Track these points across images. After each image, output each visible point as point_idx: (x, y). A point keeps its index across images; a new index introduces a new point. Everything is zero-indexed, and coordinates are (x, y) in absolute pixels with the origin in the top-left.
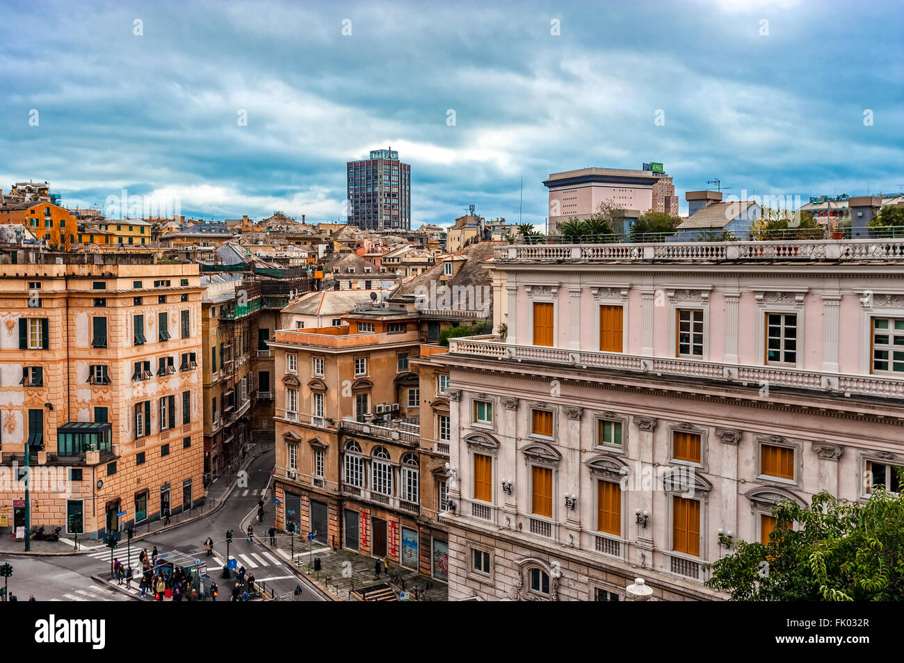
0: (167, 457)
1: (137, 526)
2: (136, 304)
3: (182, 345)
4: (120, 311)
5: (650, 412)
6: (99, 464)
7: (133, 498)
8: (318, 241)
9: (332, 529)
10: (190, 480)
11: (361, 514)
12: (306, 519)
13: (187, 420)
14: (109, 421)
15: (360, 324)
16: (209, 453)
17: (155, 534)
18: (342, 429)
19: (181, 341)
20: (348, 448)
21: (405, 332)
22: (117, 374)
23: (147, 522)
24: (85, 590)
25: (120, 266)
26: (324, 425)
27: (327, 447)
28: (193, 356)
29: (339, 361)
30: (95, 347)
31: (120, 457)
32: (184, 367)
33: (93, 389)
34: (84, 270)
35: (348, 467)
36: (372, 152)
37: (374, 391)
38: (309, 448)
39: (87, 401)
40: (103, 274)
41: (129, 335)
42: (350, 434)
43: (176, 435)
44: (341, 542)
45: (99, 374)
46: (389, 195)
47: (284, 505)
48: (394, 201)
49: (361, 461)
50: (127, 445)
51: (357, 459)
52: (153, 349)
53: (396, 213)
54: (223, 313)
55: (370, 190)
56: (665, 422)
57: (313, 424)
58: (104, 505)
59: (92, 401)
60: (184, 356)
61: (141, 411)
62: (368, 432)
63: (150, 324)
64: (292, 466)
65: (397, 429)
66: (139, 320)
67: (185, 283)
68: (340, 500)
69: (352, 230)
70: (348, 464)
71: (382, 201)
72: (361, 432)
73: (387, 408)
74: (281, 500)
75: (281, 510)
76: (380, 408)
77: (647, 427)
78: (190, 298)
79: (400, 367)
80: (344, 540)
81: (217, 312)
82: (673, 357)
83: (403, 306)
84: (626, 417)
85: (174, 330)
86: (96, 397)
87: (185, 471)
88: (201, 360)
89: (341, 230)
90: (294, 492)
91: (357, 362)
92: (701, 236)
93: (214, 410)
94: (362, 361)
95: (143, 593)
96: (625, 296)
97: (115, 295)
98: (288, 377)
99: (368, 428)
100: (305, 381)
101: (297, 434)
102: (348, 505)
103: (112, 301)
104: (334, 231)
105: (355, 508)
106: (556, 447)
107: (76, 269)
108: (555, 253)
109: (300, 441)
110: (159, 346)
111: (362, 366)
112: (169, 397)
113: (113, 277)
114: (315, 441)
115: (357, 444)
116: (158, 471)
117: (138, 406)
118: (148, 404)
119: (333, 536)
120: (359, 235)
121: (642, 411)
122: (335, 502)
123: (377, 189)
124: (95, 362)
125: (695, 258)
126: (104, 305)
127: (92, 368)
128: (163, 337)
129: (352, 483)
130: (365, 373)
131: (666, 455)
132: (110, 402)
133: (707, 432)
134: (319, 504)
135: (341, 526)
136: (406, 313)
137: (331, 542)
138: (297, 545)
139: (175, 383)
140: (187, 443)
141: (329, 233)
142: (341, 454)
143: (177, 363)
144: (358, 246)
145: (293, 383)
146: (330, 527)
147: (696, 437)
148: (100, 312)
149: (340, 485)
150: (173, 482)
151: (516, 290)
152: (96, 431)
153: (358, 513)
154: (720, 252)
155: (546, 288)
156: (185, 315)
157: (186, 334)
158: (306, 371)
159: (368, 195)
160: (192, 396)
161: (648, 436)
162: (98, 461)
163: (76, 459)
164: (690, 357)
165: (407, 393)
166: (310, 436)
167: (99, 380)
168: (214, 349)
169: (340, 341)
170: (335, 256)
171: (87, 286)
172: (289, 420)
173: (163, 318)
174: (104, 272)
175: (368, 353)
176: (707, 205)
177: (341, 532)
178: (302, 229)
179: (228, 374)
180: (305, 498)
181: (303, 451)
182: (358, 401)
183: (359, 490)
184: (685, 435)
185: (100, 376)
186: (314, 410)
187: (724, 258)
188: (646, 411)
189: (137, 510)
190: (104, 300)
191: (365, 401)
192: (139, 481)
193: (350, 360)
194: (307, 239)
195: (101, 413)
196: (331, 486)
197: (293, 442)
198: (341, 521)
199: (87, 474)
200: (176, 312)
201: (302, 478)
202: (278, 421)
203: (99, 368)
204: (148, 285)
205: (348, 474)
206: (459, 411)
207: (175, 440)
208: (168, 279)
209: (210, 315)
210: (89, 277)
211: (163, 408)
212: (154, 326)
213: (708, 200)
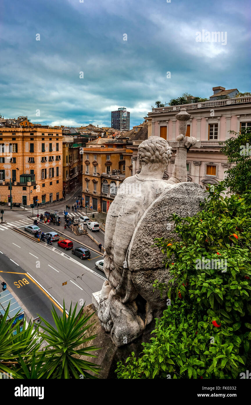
0: (52, 185)
1: (42, 204)
2: (42, 140)
3: (56, 153)
4: (37, 142)
5: (199, 159)
6: (31, 186)
7: (41, 197)
8: (102, 132)
9: (99, 206)
10: (58, 193)
11: (107, 202)
12: (91, 204)
13: (58, 175)
14: (34, 174)
15: (109, 145)
16: (65, 187)
17: (47, 207)
18: (102, 176)
19: (56, 152)
20: (104, 182)
21: (123, 148)
22: (36, 160)
23: (45, 204)
24: (25, 219)
25: (38, 128)
26: (96, 175)
27: (97, 182)
28: (60, 156)
29: (101, 156)
30: (31, 152)
31: (37, 184)
32: (57, 160)
33: (30, 165)
34: (28, 130)
35: (104, 188)
36: (119, 109)
37: (112, 165)
38: (92, 182)
39: (28, 168)
40: (33, 131)
41: (40, 148)
42: (104, 178)
43: (54, 180)
44: (101, 210)
45: (32, 160)
46: (123, 120)
47: (85, 200)
48: (125, 122)
49: (108, 186)
50: (39, 181)
51: (106, 185)
52: (48, 154)
53: (125, 126)
54: (70, 146)
55: (118, 119)
56: (204, 162)
57: (93, 175)
58: (33, 198)
59: (29, 168)
60: (57, 157)
61: (44, 172)
62: (110, 177)
63: (47, 146)
64: (87, 188)
65: (118, 175)
66: (43, 145)
67: (57, 135)
68: (101, 197)
69: (112, 129)
70: (104, 187)
71: (121, 122)
72: (108, 177)
73: (116, 171)
74: (84, 198)
75: (84, 201)
76: (114, 171)
77: (197, 164)
78: (59, 139)
79: (121, 159)
80: (102, 210)
81: (68, 146)
82: (207, 140)
83: (122, 140)
84: (191, 162)
85: (54, 149)
86: (31, 167)
87: (57, 190)
88: (62, 158)
89: (109, 129)
90: (88, 196)
91: (107, 156)
92: (218, 98)
93: (67, 174)
94: (109, 156)
95: (41, 221)
96: (191, 121)
97: (36, 137)
98: (86, 161)
99: (110, 176)
100: (91, 162)
101: (89, 178)
102: (103, 199)
103: (35, 139)
104: (106, 130)
105: (106, 200)
106: (167, 173)
107: (26, 130)
108: (168, 110)
109: (90, 180)
110: (49, 153)
111: (109, 158)
112: (52, 168)
113: (36, 132)
114: (94, 180)
115: (106, 181)
116: (49, 189)
117: (43, 170)
118: (46, 169)
119: (99, 209)
120: (114, 130)
121: (196, 159)
122: (100, 198)
123: (120, 119)
124: (30, 157)
125: (215, 106)
126: (33, 140)
127: (30, 158)
128: (51, 150)
129: (105, 193)
130: (109, 160)
131: (204, 173)
132: (35, 168)
133: (218, 165)
134: (95, 199)
135: (101, 206)
136: (123, 142)
137: (98, 211)
138: (88, 211)
139: (54, 164)
140: (58, 182)
141: (105, 130)
142: (102, 184)
143: (55, 158)
144: (114, 133)
145: (88, 163)
146: (98, 206)
147: (214, 167)
148: (32, 142)
149: (101, 193)
150: (53, 193)
151: (155, 123)
152: (30, 176)
153: (106, 202)
154: (224, 103)
155: (165, 121)
156: (57, 144)
157: (57, 150)
158: (92, 159)
159: (117, 120)
160: (59, 168)
161: (198, 167)
162: (31, 185)
163: (25, 184)
164: (214, 140)
165: (123, 166)
166: (93, 179)
167: (32, 162)
168: (67, 156)
169: (102, 149)
170: (106, 136)
171: (29, 134)
172: (86, 174)
173: (51, 145)
174: (33, 130)
175: (111, 154)
176: (220, 91)
177: (101, 207)
178: (97, 129)
179: (71, 164)
180: (91, 197)
181: (90, 184)
182: (107, 168)
183: (107, 195)
184: (211, 166)
185: (32, 161)
186: (94, 171)
187: (226, 105)
188: (197, 159)
189: (42, 200)
190: (33, 138)
191: (109, 168)
192: (43, 192)
193: (105, 156)
194: (99, 131)
195: (32, 171)
196: (98, 194)
197: (87, 181)
198: (101, 204)
199: (28, 188)
200: (55, 143)
201: (90, 191)
202: (83, 174)
203: (32, 158)
204: (46, 135)
205: (104, 190)
206: (136, 163)
207: (54, 181)
208: (52, 133)
209: (66, 146)
210: (29, 132)
211: (50, 171)
212: (48, 147)
213: (220, 90)
